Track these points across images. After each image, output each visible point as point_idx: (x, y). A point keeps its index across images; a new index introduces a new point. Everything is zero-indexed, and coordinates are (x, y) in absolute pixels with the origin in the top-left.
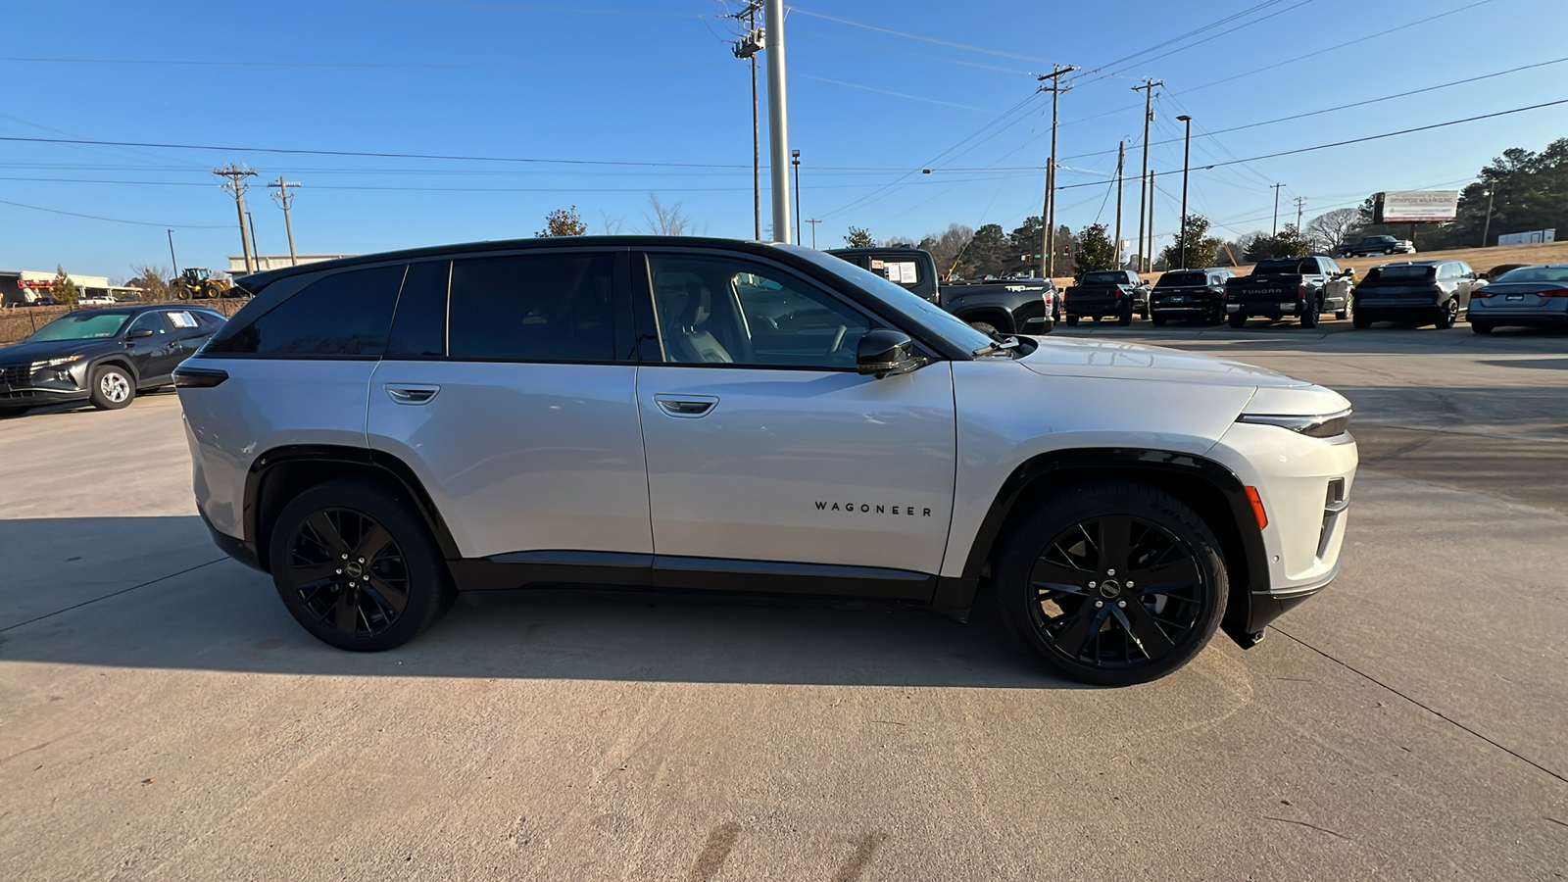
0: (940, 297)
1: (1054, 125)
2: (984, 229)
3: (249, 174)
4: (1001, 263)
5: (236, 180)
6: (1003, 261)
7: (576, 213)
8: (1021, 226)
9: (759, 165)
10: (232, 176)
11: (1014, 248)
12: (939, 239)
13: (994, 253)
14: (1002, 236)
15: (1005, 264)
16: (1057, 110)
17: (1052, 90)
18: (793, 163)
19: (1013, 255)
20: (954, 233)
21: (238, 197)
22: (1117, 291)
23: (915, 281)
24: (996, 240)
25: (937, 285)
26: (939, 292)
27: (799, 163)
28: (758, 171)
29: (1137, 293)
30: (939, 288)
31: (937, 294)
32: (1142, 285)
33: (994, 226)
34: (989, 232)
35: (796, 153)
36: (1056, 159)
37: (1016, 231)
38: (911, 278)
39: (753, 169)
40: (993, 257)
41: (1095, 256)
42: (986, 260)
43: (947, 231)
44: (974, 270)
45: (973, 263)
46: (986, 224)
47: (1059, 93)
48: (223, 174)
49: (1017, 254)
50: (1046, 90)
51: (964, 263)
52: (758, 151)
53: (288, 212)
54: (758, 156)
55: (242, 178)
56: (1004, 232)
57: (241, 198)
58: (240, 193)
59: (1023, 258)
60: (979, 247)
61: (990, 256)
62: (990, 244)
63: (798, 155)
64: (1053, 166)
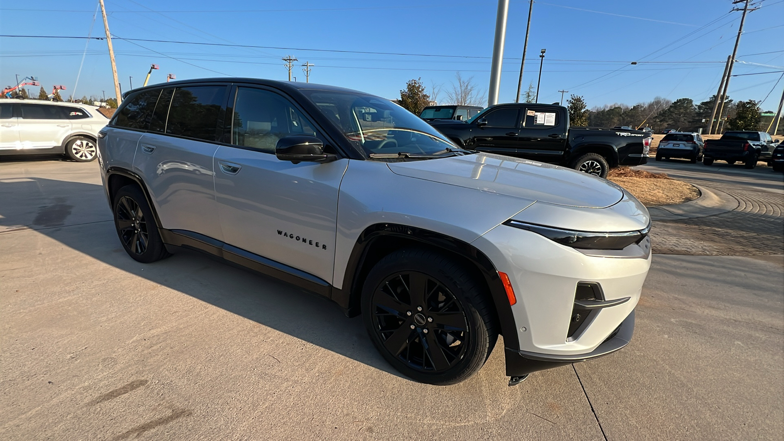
0: (568, 136)
1: (739, 33)
2: (678, 101)
3: (294, 60)
4: (687, 123)
5: (290, 62)
6: (689, 122)
7: (420, 81)
8: (708, 100)
9: (525, 58)
10: (288, 61)
11: (699, 114)
12: (646, 105)
13: (683, 117)
14: (692, 106)
15: (690, 124)
16: (743, 23)
17: (742, 10)
18: (540, 56)
19: (697, 118)
20: (657, 102)
21: (290, 70)
22: (747, 145)
23: (553, 124)
24: (686, 108)
25: (568, 128)
26: (568, 133)
27: (544, 56)
28: (524, 62)
29: (765, 148)
30: (569, 130)
31: (567, 134)
32: (772, 142)
33: (686, 99)
34: (683, 104)
35: (544, 51)
36: (735, 57)
37: (703, 103)
38: (551, 122)
39: (522, 60)
40: (682, 119)
41: (745, 122)
42: (676, 121)
43: (652, 101)
44: (667, 126)
45: (667, 122)
46: (681, 98)
47: (747, 12)
48: (285, 60)
49: (701, 118)
50: (738, 10)
51: (661, 121)
52: (526, 50)
53: (308, 77)
54: (526, 53)
55: (292, 62)
56: (694, 103)
57: (291, 71)
58: (290, 68)
59: (704, 121)
60: (673, 112)
61: (680, 118)
62: (682, 111)
63: (544, 52)
64: (732, 61)
